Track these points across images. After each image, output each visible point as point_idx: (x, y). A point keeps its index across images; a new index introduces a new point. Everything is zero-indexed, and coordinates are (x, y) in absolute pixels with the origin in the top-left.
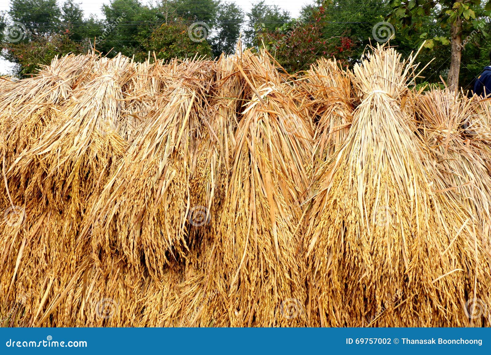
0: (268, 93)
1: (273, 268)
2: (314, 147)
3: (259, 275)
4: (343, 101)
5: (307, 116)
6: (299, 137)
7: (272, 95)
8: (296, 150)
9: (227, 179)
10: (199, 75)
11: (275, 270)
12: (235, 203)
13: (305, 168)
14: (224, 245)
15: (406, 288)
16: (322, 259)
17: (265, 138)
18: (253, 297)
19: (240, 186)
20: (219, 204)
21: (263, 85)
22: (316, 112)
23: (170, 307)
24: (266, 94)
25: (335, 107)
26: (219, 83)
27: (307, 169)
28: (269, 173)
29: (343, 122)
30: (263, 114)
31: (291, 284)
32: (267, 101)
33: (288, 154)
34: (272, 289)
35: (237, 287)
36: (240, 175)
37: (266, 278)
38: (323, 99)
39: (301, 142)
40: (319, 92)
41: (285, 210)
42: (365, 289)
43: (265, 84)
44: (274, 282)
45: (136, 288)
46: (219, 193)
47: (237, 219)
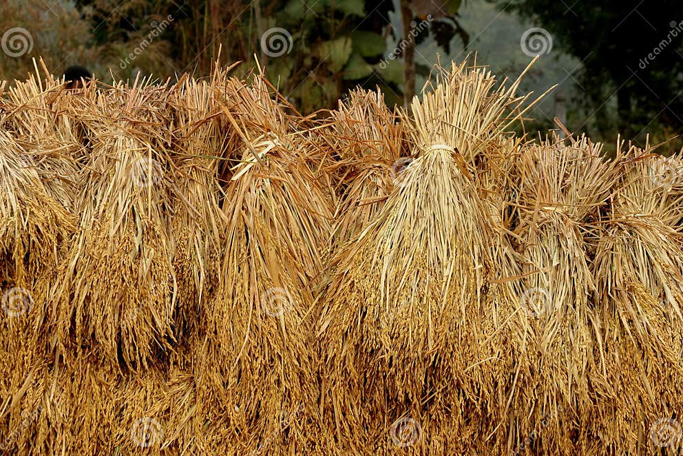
0: (267, 150)
1: (280, 354)
2: (334, 226)
3: (263, 362)
4: (385, 162)
5: (327, 187)
6: (313, 213)
7: (275, 154)
8: (308, 230)
9: (218, 263)
10: (149, 115)
11: (282, 355)
12: (231, 289)
13: (320, 251)
14: (220, 335)
15: (435, 379)
16: (336, 346)
17: (267, 210)
18: (256, 387)
19: (236, 269)
20: (211, 291)
21: (260, 137)
22: (342, 179)
23: (157, 404)
24: (265, 151)
25: (371, 172)
26: (184, 131)
27: (322, 252)
28: (273, 251)
29: (379, 193)
30: (263, 181)
31: (301, 375)
32: (268, 162)
33: (298, 233)
34: (278, 380)
35: (236, 380)
36: (235, 257)
37: (271, 367)
38: (354, 159)
39: (315, 220)
40: (348, 148)
41: (292, 292)
42: (385, 377)
43: (263, 135)
44: (280, 370)
45: (112, 384)
46: (210, 278)
47: (234, 306)
